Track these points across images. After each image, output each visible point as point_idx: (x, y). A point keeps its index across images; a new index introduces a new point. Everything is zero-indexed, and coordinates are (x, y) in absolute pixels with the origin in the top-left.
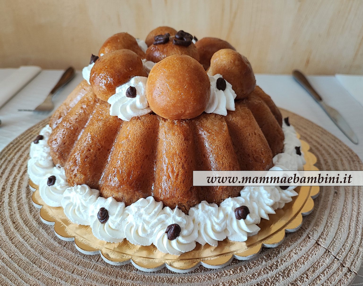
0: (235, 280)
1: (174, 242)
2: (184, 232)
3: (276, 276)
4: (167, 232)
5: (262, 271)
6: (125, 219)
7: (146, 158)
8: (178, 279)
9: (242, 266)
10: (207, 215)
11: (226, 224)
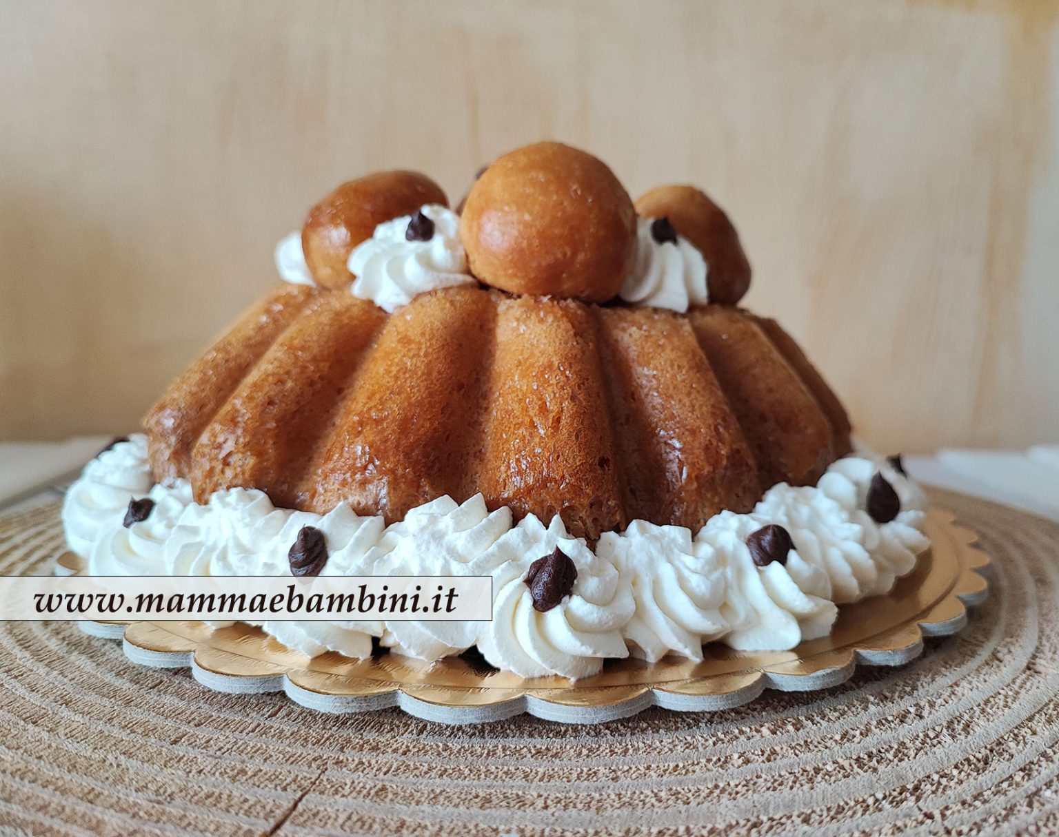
0: (785, 748)
1: (555, 616)
2: (590, 584)
3: (927, 736)
4: (529, 582)
5: (873, 728)
6: (385, 557)
7: (459, 391)
8: (572, 750)
9: (800, 718)
10: (659, 545)
11: (724, 576)
